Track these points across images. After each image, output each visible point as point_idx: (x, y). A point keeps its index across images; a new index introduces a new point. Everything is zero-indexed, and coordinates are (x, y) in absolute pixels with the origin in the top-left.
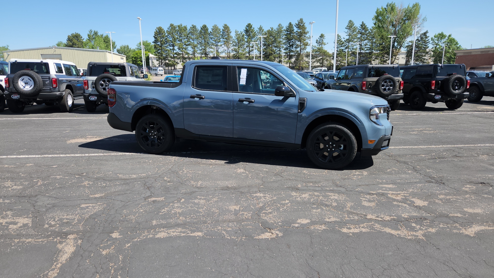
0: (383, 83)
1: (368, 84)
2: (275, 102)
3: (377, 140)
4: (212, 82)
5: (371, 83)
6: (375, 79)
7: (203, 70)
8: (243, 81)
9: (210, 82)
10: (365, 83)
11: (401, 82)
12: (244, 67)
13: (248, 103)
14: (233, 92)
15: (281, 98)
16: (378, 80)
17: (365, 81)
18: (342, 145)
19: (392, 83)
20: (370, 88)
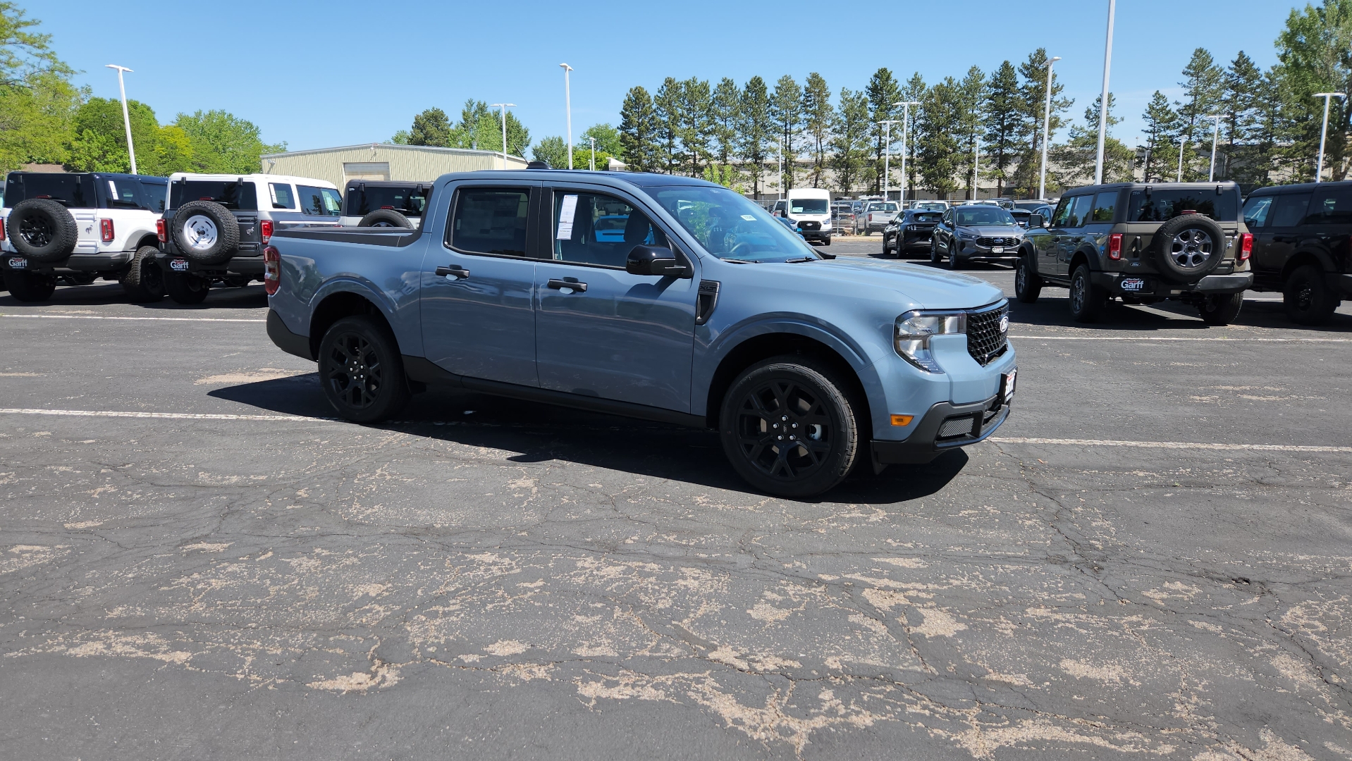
0: (1178, 238)
1: (1129, 241)
2: (639, 289)
3: (919, 415)
4: (491, 231)
5: (1139, 237)
6: (1152, 227)
7: (474, 200)
8: (565, 231)
9: (487, 231)
10: (1119, 237)
11: (1242, 236)
12: (571, 192)
13: (572, 291)
14: (537, 261)
15: (654, 280)
16: (1159, 231)
17: (1118, 234)
18: (818, 427)
19: (1208, 240)
20: (1136, 254)
